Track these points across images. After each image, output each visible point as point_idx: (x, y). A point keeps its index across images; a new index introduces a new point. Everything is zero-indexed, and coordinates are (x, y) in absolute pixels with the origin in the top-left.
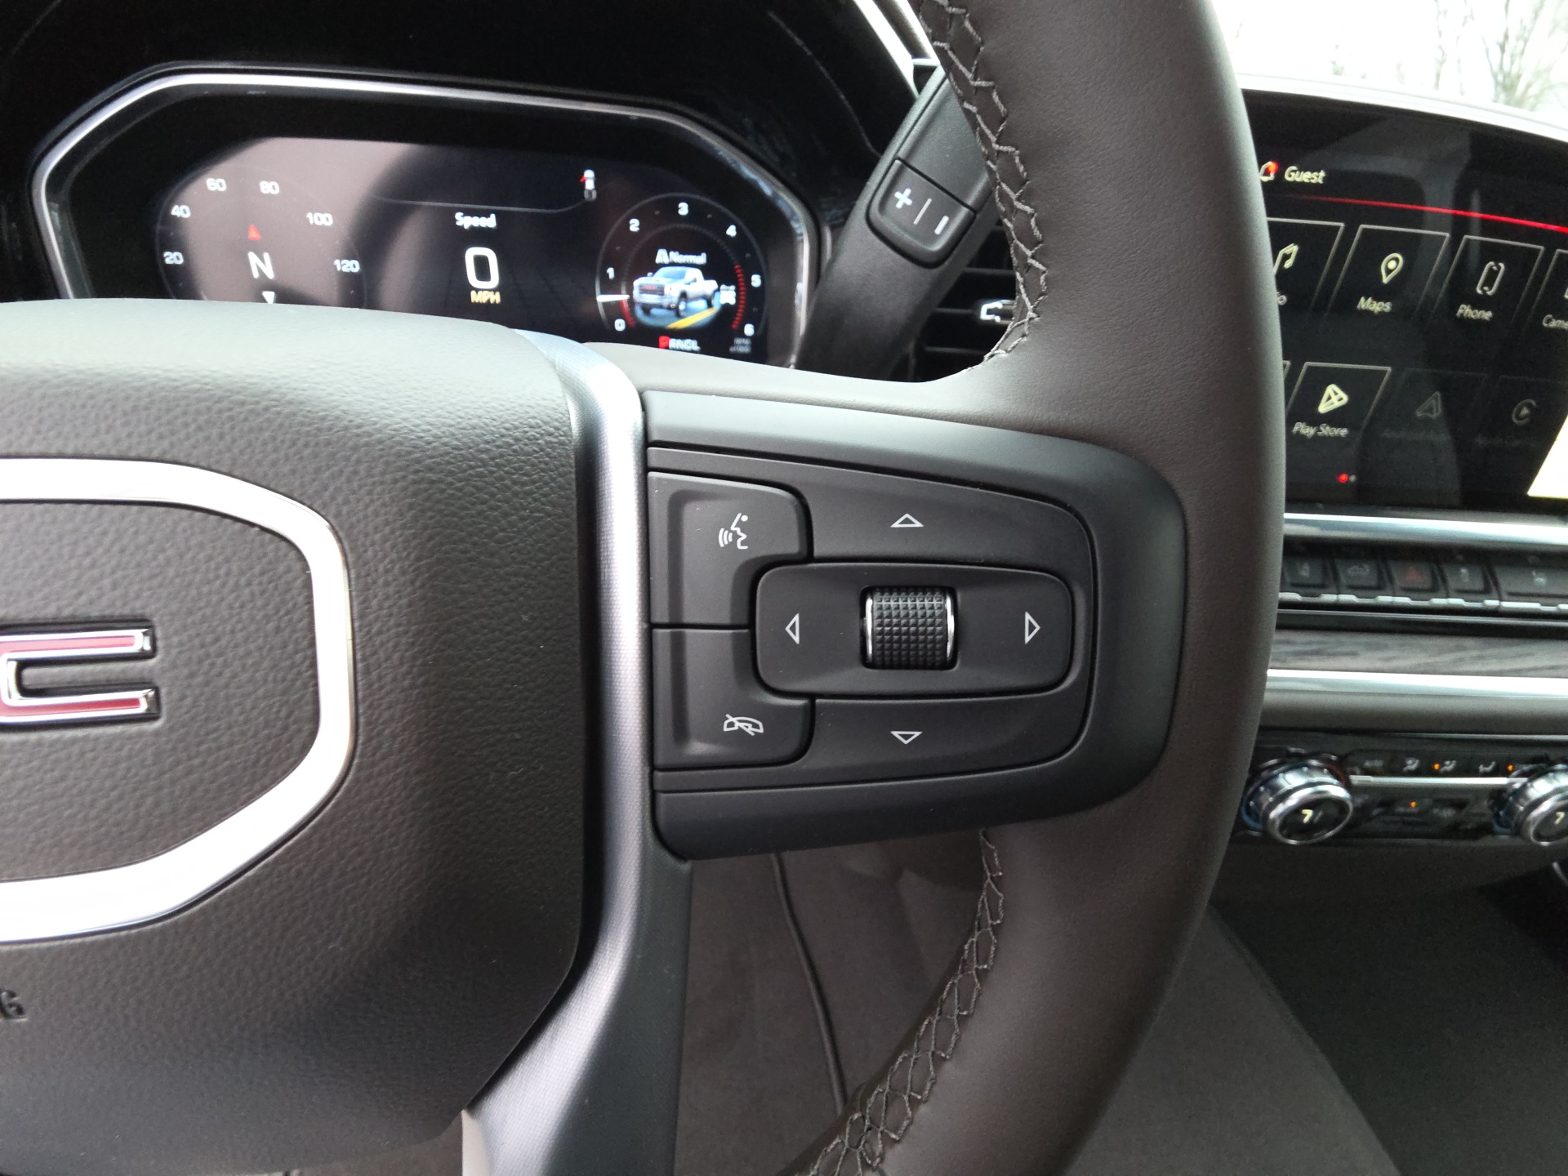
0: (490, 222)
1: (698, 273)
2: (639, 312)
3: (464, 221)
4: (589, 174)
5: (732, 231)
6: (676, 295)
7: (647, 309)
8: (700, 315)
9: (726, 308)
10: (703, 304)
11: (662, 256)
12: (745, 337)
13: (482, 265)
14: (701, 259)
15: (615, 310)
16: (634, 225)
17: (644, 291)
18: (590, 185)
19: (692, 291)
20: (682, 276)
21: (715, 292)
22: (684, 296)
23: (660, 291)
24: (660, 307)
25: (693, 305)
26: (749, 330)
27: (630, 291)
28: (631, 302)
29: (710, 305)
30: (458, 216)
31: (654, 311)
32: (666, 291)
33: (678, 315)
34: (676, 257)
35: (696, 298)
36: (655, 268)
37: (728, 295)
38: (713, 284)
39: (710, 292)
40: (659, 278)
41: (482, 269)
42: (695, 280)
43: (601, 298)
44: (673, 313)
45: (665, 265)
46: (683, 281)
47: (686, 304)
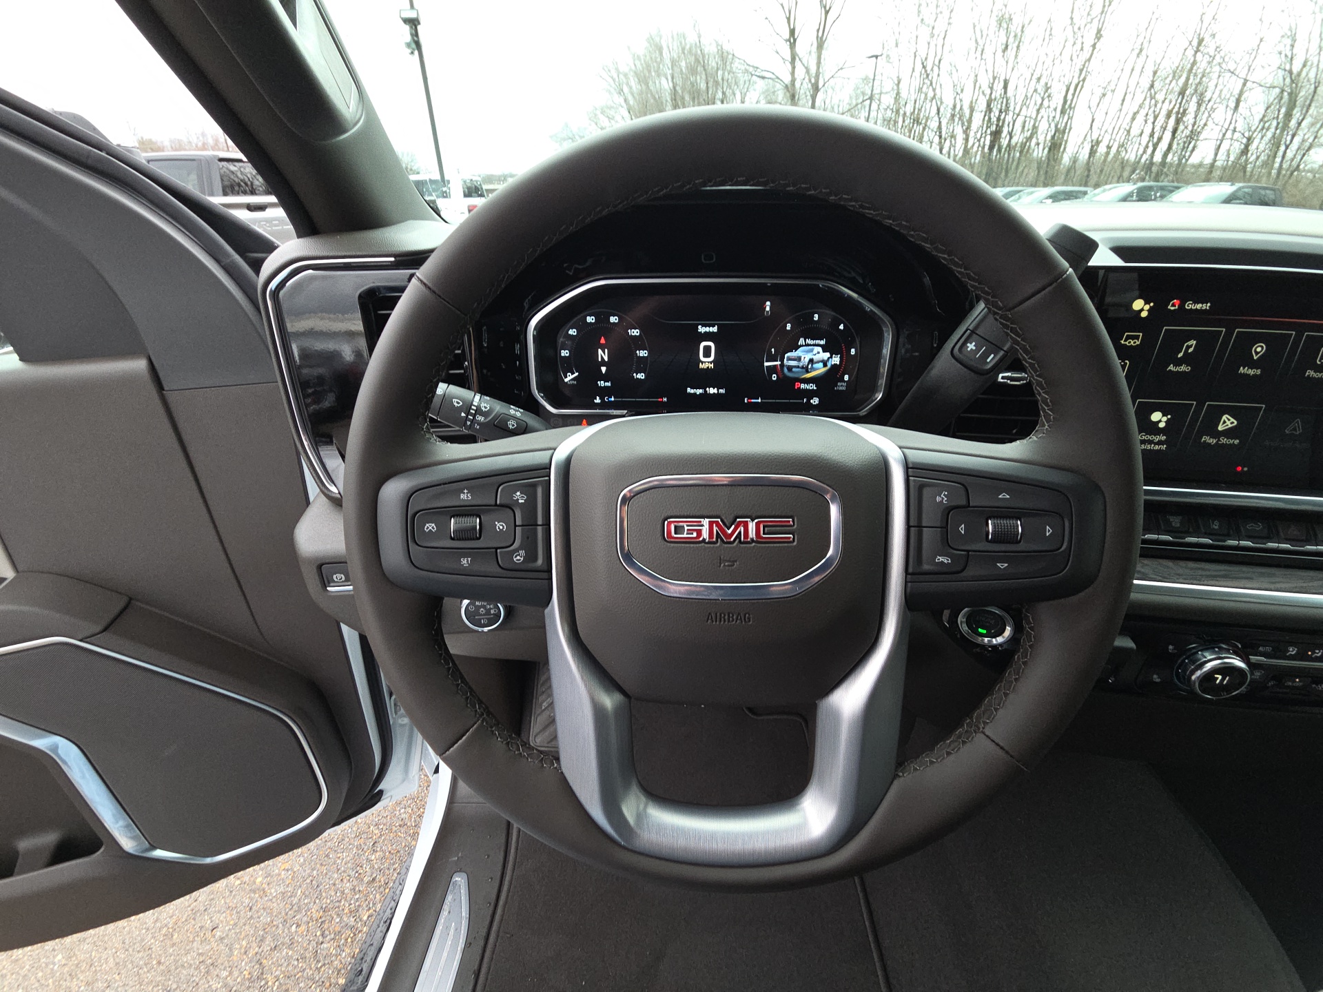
0: (715, 329)
1: (820, 349)
2: (786, 370)
3: (702, 329)
4: (768, 303)
5: (841, 327)
6: (807, 360)
7: (790, 368)
8: (820, 370)
9: (834, 366)
10: (821, 365)
11: (801, 341)
12: (845, 382)
13: (707, 350)
14: (823, 342)
15: (772, 370)
16: (789, 327)
17: (789, 359)
18: (768, 309)
19: (816, 358)
20: (812, 351)
21: (829, 358)
22: (811, 361)
23: (799, 359)
24: (798, 367)
25: (815, 366)
26: (846, 378)
27: (782, 361)
28: (782, 365)
29: (825, 365)
30: (700, 327)
31: (794, 370)
32: (802, 359)
33: (807, 372)
34: (809, 341)
35: (818, 362)
36: (797, 347)
37: (836, 360)
38: (828, 355)
39: (826, 358)
40: (799, 353)
41: (707, 352)
42: (818, 353)
43: (766, 364)
44: (804, 370)
45: (803, 346)
46: (812, 353)
47: (812, 365)
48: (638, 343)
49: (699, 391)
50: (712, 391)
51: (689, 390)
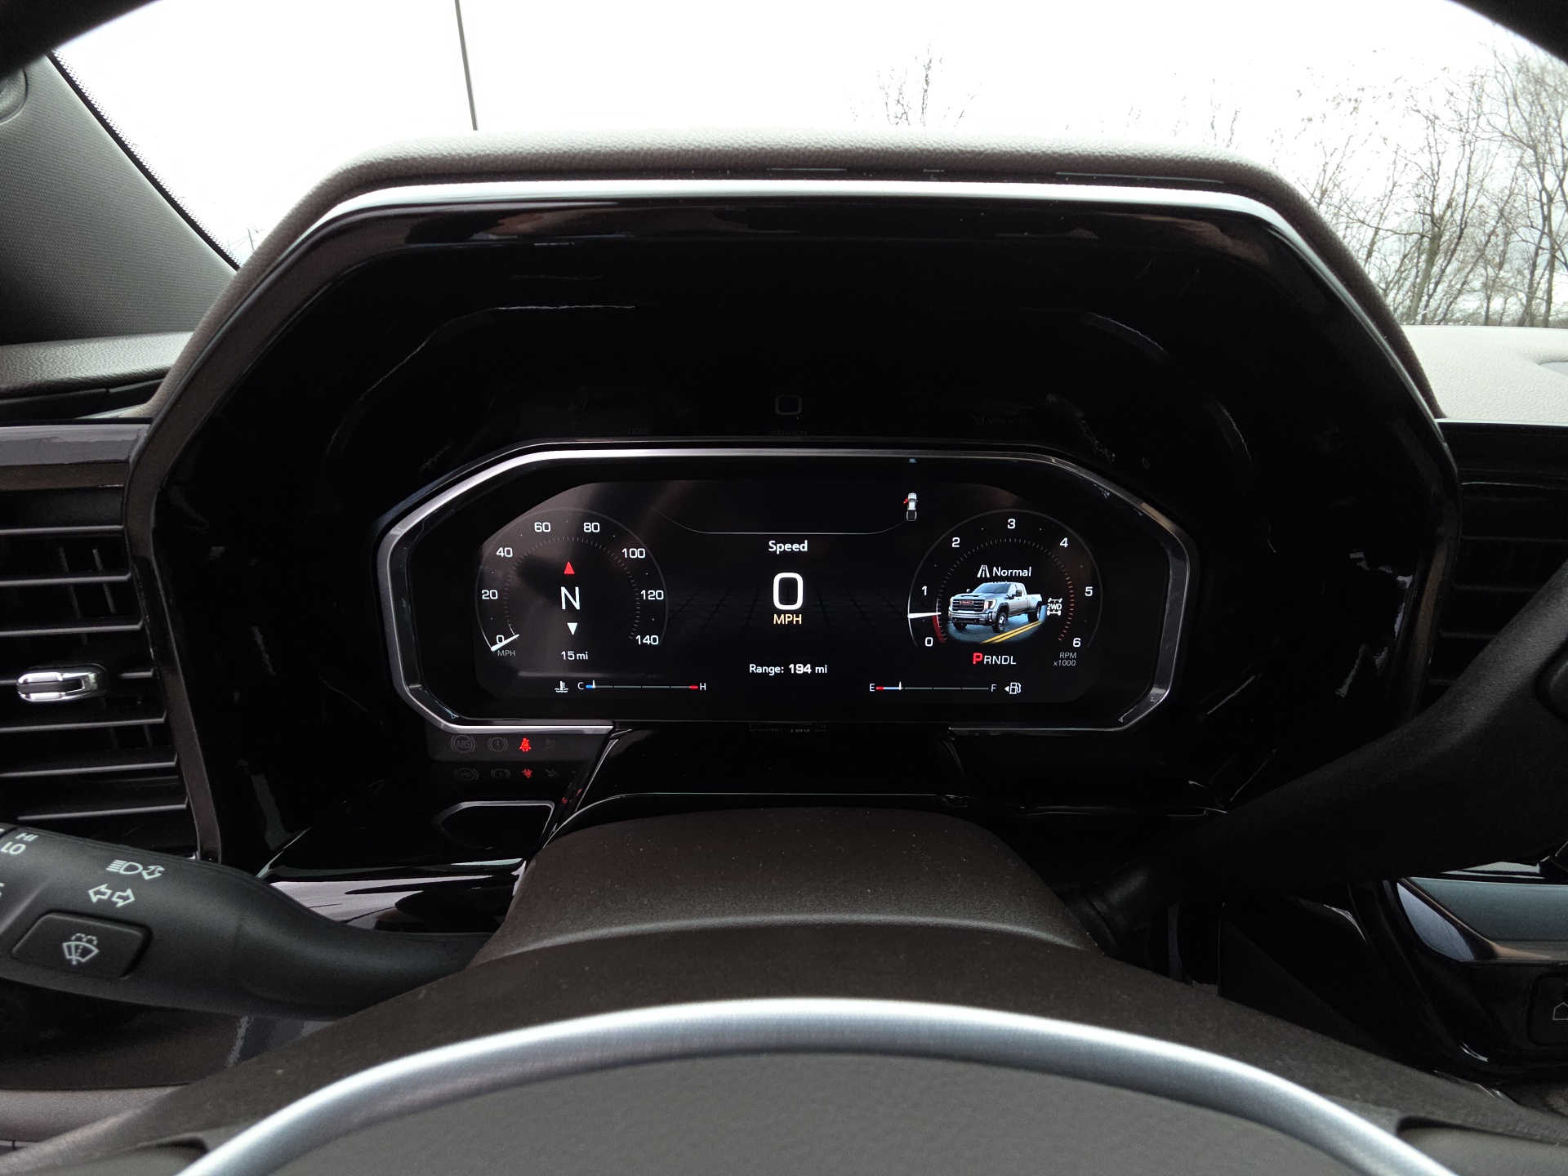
0: (804, 547)
1: (1021, 587)
2: (952, 628)
3: (777, 548)
4: (912, 496)
5: (1063, 543)
6: (995, 608)
7: (961, 624)
8: (1022, 626)
9: (1051, 619)
10: (1024, 618)
11: (983, 571)
12: (1074, 650)
13: (788, 588)
14: (1026, 573)
15: (924, 626)
16: (956, 542)
17: (959, 606)
18: (912, 506)
19: (1013, 604)
20: (1005, 590)
21: (1039, 604)
22: (1004, 609)
23: (978, 606)
24: (977, 622)
25: (1013, 619)
26: (1077, 642)
27: (944, 609)
28: (945, 618)
29: (1033, 617)
30: (772, 542)
31: (968, 627)
32: (986, 605)
33: (997, 631)
34: (996, 571)
35: (1018, 612)
36: (974, 583)
37: (1055, 608)
38: (1038, 598)
39: (1034, 604)
40: (979, 593)
41: (788, 593)
42: (1019, 594)
43: (911, 616)
44: (990, 627)
45: (986, 580)
46: (1005, 595)
47: (1006, 619)
48: (645, 574)
49: (774, 670)
50: (802, 669)
51: (752, 668)
